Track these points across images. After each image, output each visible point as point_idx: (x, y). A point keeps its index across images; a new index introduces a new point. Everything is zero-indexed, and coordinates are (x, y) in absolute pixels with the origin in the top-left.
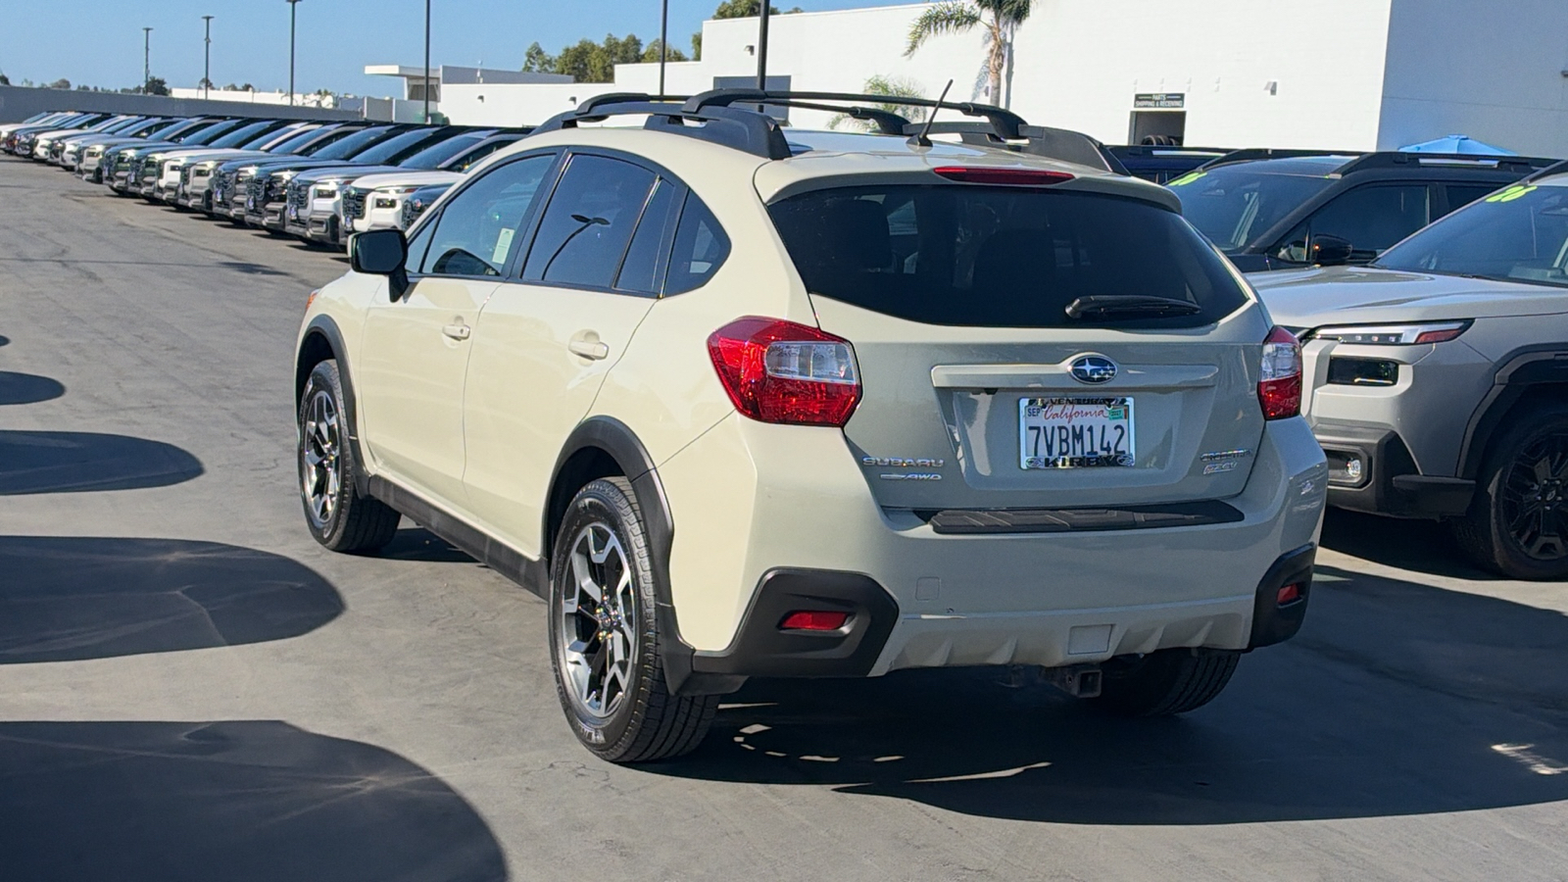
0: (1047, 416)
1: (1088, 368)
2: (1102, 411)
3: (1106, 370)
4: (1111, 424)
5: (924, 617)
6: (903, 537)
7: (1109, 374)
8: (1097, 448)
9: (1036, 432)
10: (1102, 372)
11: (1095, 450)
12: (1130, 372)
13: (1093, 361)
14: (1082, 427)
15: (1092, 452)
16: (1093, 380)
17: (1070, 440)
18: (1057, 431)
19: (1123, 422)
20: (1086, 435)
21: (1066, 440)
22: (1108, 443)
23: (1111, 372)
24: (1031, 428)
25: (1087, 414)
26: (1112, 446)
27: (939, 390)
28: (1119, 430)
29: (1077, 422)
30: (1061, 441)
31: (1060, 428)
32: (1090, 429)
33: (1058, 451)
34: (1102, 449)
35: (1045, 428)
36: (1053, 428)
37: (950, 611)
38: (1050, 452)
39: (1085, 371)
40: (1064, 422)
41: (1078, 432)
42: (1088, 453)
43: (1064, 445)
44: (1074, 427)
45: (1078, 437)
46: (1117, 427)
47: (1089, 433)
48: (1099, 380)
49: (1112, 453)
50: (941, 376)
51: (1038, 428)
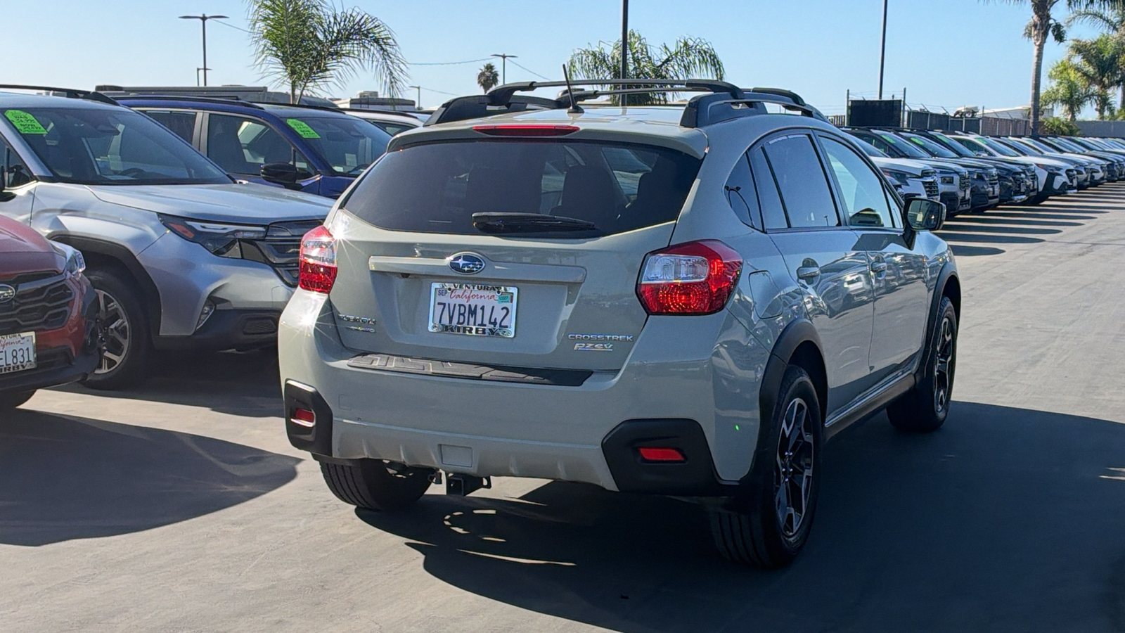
0: (452, 296)
1: (461, 262)
2: (494, 296)
3: (475, 264)
4: (498, 306)
7: (477, 268)
8: (486, 321)
9: (442, 306)
10: (471, 266)
11: (484, 323)
13: (465, 258)
14: (476, 306)
15: (482, 324)
16: (464, 271)
17: (466, 315)
18: (457, 307)
19: (508, 305)
20: (479, 312)
21: (463, 315)
22: (495, 319)
23: (478, 266)
24: (439, 304)
25: (481, 297)
26: (498, 322)
28: (505, 311)
29: (473, 302)
30: (460, 314)
31: (460, 305)
32: (483, 308)
33: (457, 321)
34: (490, 323)
35: (449, 304)
36: (455, 305)
38: (451, 321)
40: (464, 301)
41: (473, 309)
42: (479, 325)
43: (462, 317)
44: (470, 306)
45: (473, 312)
46: (503, 309)
48: (468, 271)
49: (498, 326)
51: (444, 305)
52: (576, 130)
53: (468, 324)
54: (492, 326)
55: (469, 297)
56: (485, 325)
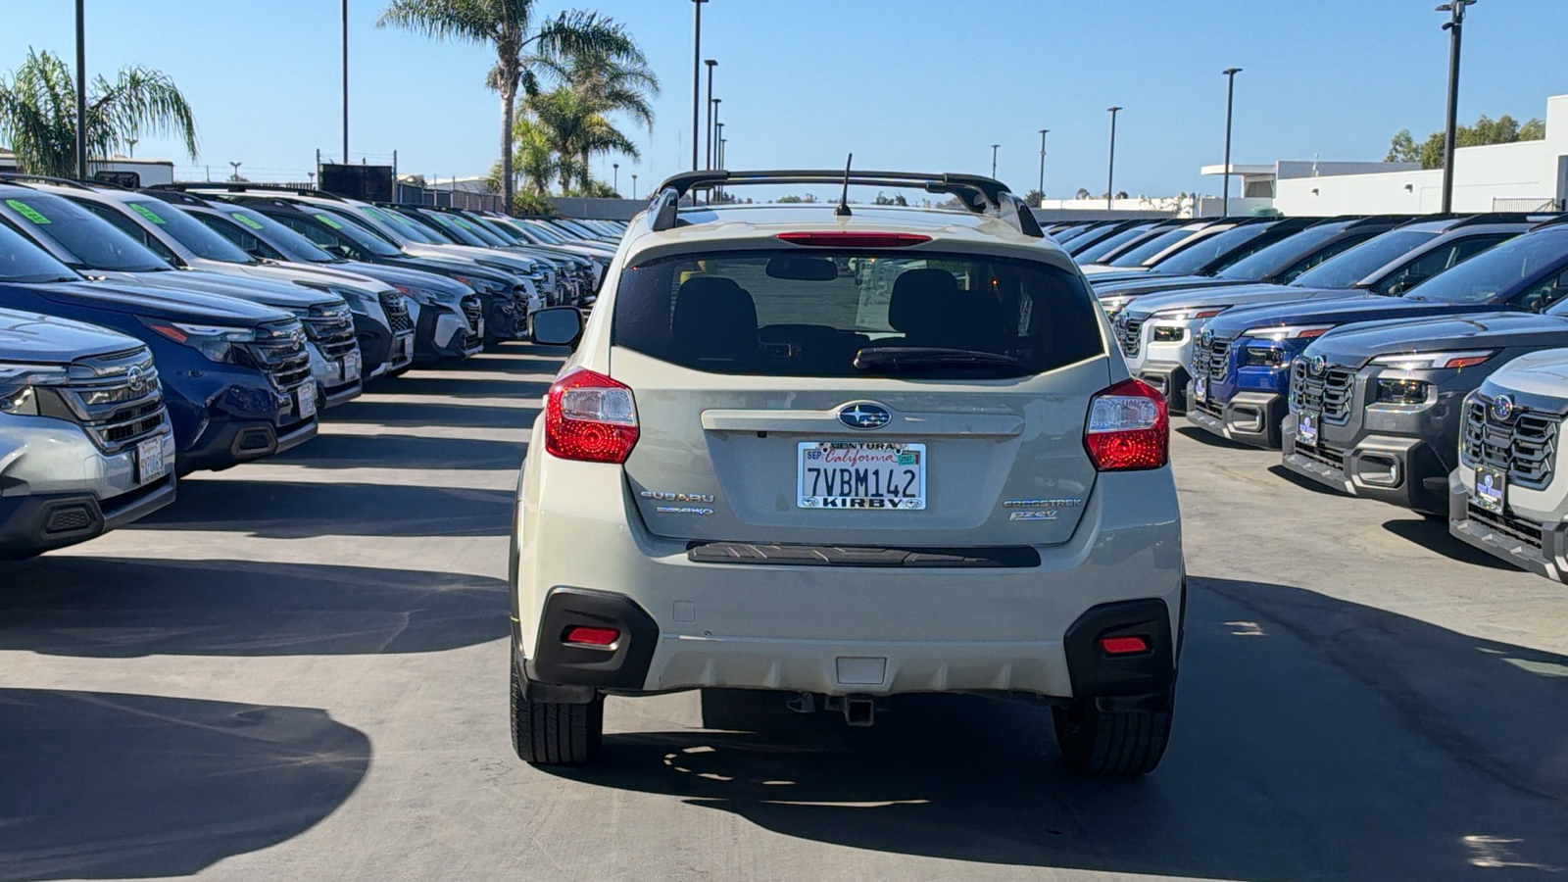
0: (829, 459)
1: (857, 414)
2: (891, 456)
3: (879, 416)
4: (899, 469)
5: (682, 637)
6: (659, 564)
7: (881, 421)
8: (883, 490)
9: (815, 473)
10: (873, 418)
11: (880, 492)
12: (907, 419)
13: (863, 408)
14: (866, 471)
15: (877, 494)
16: (863, 426)
17: (853, 482)
18: (838, 475)
19: (913, 467)
20: (872, 479)
21: (848, 482)
22: (896, 486)
23: (883, 419)
24: (810, 470)
25: (873, 458)
26: (901, 490)
27: (708, 432)
28: (909, 476)
29: (861, 466)
30: (843, 482)
31: (842, 471)
32: (876, 473)
33: (840, 492)
34: (889, 492)
35: (825, 470)
36: (835, 470)
37: (707, 633)
39: (854, 417)
40: (847, 465)
41: (862, 474)
42: (873, 495)
43: (846, 487)
44: (857, 471)
45: (862, 479)
46: (905, 473)
47: (874, 476)
48: (868, 426)
50: (711, 419)
51: (818, 471)
52: (926, 240)
53: (857, 494)
54: (892, 497)
55: (854, 459)
56: (882, 495)
